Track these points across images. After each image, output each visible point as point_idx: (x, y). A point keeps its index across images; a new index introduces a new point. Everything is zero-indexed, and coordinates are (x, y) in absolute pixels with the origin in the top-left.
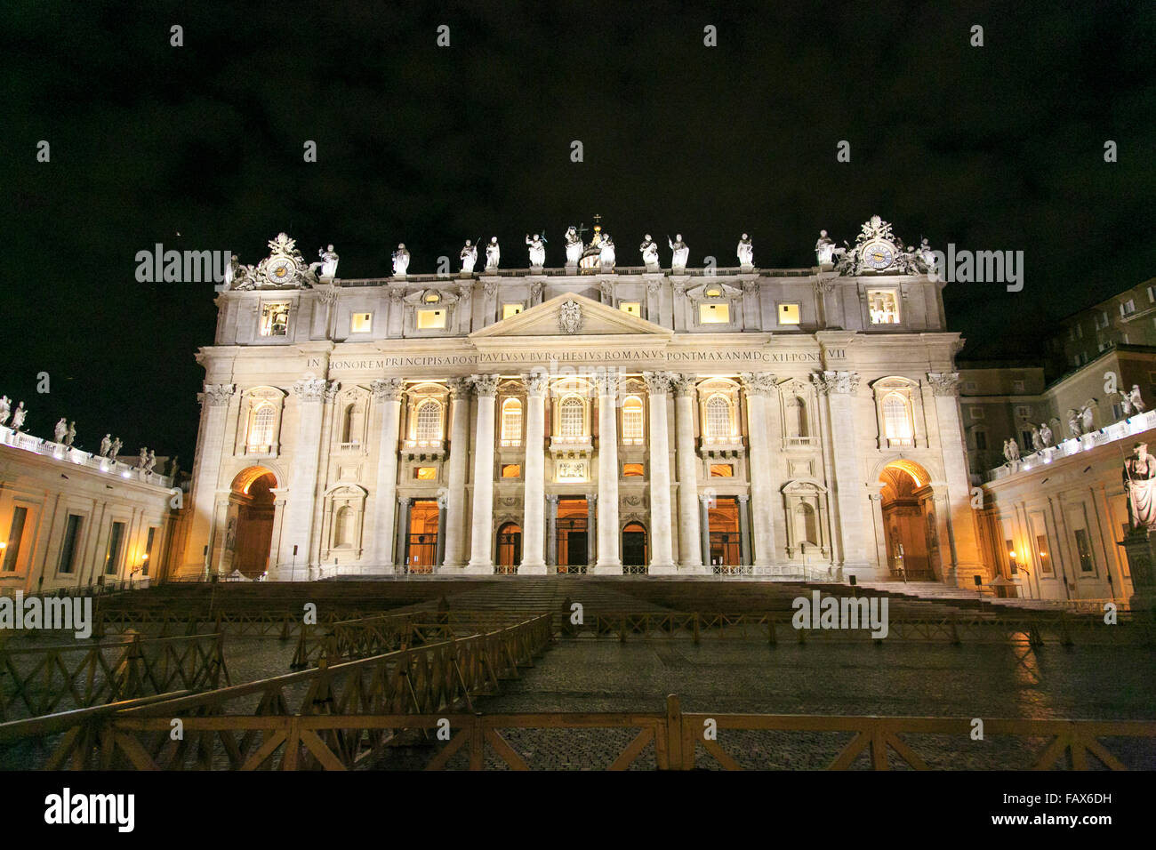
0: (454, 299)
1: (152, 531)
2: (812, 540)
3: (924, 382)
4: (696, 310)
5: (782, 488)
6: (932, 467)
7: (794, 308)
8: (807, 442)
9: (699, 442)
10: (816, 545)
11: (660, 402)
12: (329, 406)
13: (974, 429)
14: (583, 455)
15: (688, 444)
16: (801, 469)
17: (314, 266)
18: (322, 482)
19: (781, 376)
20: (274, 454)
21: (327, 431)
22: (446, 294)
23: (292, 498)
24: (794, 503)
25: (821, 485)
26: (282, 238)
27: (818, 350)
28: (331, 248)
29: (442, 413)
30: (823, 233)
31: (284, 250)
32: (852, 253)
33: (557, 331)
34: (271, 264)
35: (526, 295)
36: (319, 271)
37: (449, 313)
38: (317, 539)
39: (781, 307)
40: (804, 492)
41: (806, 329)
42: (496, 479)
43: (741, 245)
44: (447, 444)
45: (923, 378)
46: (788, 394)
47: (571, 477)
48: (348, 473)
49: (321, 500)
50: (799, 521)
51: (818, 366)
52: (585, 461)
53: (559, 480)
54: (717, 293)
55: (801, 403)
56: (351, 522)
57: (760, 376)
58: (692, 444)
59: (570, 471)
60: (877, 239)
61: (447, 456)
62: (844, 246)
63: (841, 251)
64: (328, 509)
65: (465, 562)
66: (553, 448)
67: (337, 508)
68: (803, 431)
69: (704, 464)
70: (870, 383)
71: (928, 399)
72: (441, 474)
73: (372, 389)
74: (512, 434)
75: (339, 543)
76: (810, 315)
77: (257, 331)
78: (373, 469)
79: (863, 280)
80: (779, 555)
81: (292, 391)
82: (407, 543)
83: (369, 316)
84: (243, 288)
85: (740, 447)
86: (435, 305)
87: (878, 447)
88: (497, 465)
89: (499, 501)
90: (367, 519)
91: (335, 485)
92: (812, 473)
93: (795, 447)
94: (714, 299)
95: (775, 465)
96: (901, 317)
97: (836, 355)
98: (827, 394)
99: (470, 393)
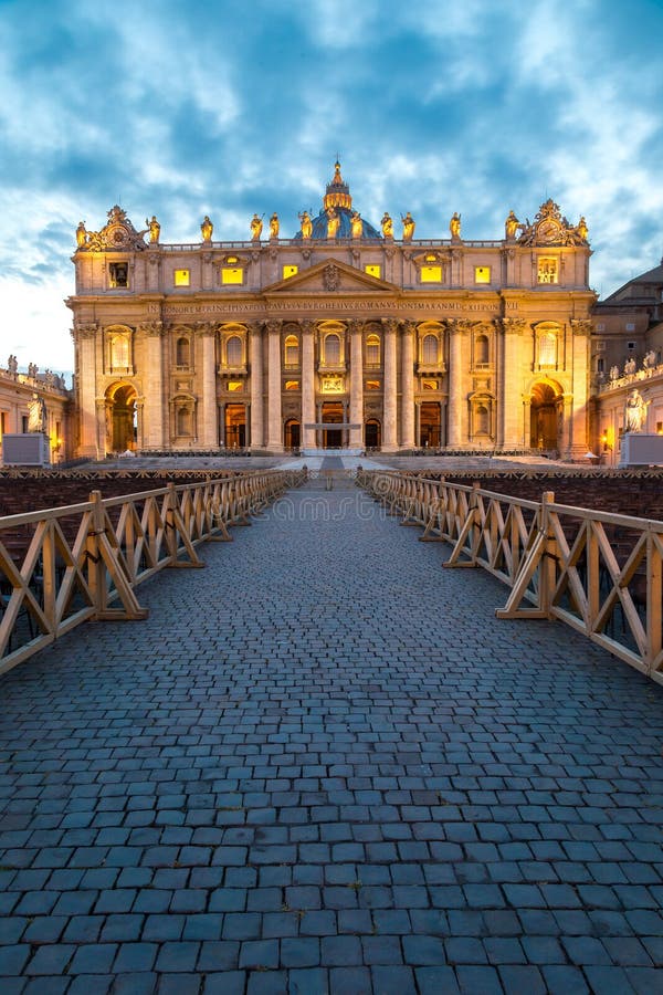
0: (246, 261)
1: (58, 424)
2: (484, 430)
3: (568, 325)
4: (419, 272)
5: (469, 395)
6: (566, 383)
7: (486, 271)
8: (487, 367)
9: (417, 366)
10: (486, 432)
11: (392, 339)
12: (166, 340)
13: (598, 357)
14: (340, 376)
16: (482, 384)
18: (167, 392)
19: (477, 319)
20: (131, 373)
21: (166, 357)
22: (242, 257)
23: (148, 403)
24: (476, 407)
25: (493, 394)
27: (499, 303)
29: (244, 344)
31: (119, 219)
33: (321, 286)
34: (110, 231)
35: (299, 259)
37: (245, 272)
38: (167, 430)
39: (478, 270)
40: (482, 400)
41: (491, 287)
44: (248, 367)
45: (568, 323)
46: (478, 334)
47: (333, 388)
48: (183, 386)
49: (167, 403)
50: (477, 418)
51: (498, 312)
52: (341, 379)
53: (324, 392)
54: (434, 259)
55: (485, 339)
56: (189, 418)
57: (459, 320)
58: (412, 367)
59: (332, 385)
61: (249, 375)
64: (172, 410)
65: (264, 445)
66: (320, 370)
67: (178, 409)
68: (486, 359)
69: (419, 381)
70: (533, 326)
71: (569, 338)
72: (246, 387)
73: (195, 328)
74: (291, 360)
75: (181, 432)
76: (498, 277)
77: (107, 283)
78: (200, 384)
79: (536, 250)
80: (463, 440)
81: (138, 329)
82: (226, 433)
83: (187, 273)
84: (93, 250)
85: (443, 370)
86: (235, 266)
87: (533, 370)
88: (284, 381)
89: (284, 405)
90: (199, 416)
91: (175, 395)
92: (489, 387)
93: (480, 370)
94: (431, 264)
95: (465, 382)
96: (559, 278)
97: (511, 307)
98: (503, 333)
99: (263, 333)
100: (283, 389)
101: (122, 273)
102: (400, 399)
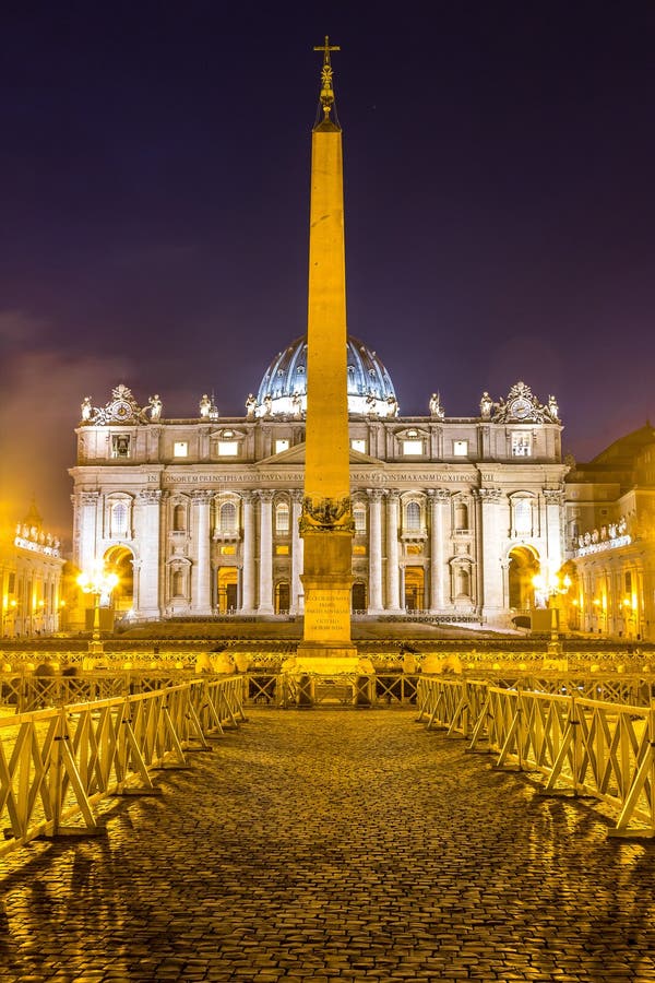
0: (242, 435)
2: (466, 593)
3: (541, 495)
4: (401, 446)
5: (450, 560)
6: (542, 550)
7: (464, 444)
8: (467, 533)
9: (400, 532)
10: (468, 595)
11: (378, 507)
12: (164, 507)
15: (394, 534)
16: (463, 549)
17: (144, 409)
18: (163, 556)
19: (452, 490)
20: (129, 537)
21: (163, 523)
22: (237, 433)
23: (144, 566)
24: (457, 571)
25: (473, 559)
26: (122, 389)
27: (476, 474)
28: (157, 397)
29: (238, 511)
30: (486, 394)
31: (123, 396)
32: (504, 407)
34: (114, 407)
35: (290, 434)
36: (149, 412)
37: (240, 445)
38: (163, 592)
39: (456, 444)
40: (463, 564)
41: (469, 460)
43: (432, 401)
44: (241, 532)
45: (541, 492)
46: (457, 503)
48: (179, 550)
49: (163, 567)
50: (459, 581)
51: (476, 484)
54: (415, 434)
55: (465, 508)
56: (183, 581)
57: (439, 491)
58: (396, 534)
60: (521, 397)
61: (242, 540)
62: (499, 401)
63: (497, 405)
64: (168, 573)
65: (256, 607)
67: (174, 573)
68: (466, 526)
69: (403, 546)
70: (509, 495)
71: (543, 506)
72: (238, 551)
73: (191, 495)
74: (283, 526)
75: (176, 594)
76: (474, 450)
77: (110, 454)
78: (195, 548)
79: (510, 427)
80: (446, 603)
81: (138, 496)
82: (218, 595)
83: (185, 445)
84: (99, 424)
85: (426, 537)
86: (231, 439)
87: (510, 536)
88: (274, 546)
89: (276, 569)
90: (193, 579)
91: (172, 558)
92: (469, 552)
93: (460, 536)
94: (412, 439)
95: (446, 547)
96: (533, 452)
97: (487, 478)
98: (481, 503)
99: (256, 501)
100: (275, 554)
101: (123, 443)
102: (386, 565)
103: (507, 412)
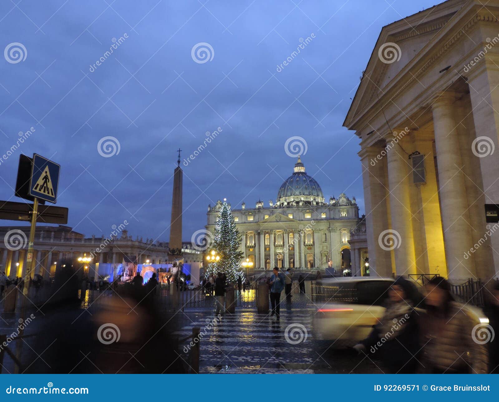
0: (254, 214)
4: (304, 215)
5: (321, 251)
7: (325, 214)
8: (326, 243)
11: (297, 235)
15: (302, 243)
16: (325, 248)
19: (323, 228)
24: (323, 255)
25: (329, 251)
27: (329, 224)
29: (254, 237)
31: (220, 203)
33: (275, 221)
34: (217, 207)
35: (269, 213)
37: (254, 217)
39: (322, 214)
40: (326, 252)
41: (326, 219)
42: (265, 251)
44: (255, 244)
46: (323, 233)
50: (324, 258)
51: (329, 227)
52: (282, 247)
53: (277, 251)
54: (308, 211)
55: (325, 234)
57: (316, 229)
58: (303, 243)
59: (279, 249)
60: (343, 197)
61: (255, 247)
66: (275, 245)
68: (326, 240)
69: (305, 247)
70: (340, 230)
72: (254, 251)
74: (267, 242)
76: (328, 216)
79: (339, 207)
80: (320, 265)
83: (238, 217)
84: (212, 212)
85: (312, 244)
86: (251, 215)
87: (341, 243)
88: (265, 248)
92: (327, 249)
93: (324, 244)
94: (308, 213)
95: (319, 247)
97: (332, 225)
98: (330, 232)
99: (259, 234)
102: (300, 253)
103: (338, 203)
